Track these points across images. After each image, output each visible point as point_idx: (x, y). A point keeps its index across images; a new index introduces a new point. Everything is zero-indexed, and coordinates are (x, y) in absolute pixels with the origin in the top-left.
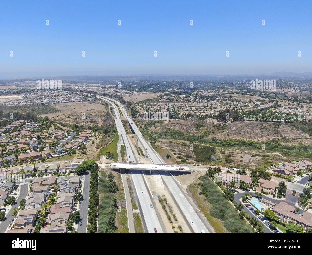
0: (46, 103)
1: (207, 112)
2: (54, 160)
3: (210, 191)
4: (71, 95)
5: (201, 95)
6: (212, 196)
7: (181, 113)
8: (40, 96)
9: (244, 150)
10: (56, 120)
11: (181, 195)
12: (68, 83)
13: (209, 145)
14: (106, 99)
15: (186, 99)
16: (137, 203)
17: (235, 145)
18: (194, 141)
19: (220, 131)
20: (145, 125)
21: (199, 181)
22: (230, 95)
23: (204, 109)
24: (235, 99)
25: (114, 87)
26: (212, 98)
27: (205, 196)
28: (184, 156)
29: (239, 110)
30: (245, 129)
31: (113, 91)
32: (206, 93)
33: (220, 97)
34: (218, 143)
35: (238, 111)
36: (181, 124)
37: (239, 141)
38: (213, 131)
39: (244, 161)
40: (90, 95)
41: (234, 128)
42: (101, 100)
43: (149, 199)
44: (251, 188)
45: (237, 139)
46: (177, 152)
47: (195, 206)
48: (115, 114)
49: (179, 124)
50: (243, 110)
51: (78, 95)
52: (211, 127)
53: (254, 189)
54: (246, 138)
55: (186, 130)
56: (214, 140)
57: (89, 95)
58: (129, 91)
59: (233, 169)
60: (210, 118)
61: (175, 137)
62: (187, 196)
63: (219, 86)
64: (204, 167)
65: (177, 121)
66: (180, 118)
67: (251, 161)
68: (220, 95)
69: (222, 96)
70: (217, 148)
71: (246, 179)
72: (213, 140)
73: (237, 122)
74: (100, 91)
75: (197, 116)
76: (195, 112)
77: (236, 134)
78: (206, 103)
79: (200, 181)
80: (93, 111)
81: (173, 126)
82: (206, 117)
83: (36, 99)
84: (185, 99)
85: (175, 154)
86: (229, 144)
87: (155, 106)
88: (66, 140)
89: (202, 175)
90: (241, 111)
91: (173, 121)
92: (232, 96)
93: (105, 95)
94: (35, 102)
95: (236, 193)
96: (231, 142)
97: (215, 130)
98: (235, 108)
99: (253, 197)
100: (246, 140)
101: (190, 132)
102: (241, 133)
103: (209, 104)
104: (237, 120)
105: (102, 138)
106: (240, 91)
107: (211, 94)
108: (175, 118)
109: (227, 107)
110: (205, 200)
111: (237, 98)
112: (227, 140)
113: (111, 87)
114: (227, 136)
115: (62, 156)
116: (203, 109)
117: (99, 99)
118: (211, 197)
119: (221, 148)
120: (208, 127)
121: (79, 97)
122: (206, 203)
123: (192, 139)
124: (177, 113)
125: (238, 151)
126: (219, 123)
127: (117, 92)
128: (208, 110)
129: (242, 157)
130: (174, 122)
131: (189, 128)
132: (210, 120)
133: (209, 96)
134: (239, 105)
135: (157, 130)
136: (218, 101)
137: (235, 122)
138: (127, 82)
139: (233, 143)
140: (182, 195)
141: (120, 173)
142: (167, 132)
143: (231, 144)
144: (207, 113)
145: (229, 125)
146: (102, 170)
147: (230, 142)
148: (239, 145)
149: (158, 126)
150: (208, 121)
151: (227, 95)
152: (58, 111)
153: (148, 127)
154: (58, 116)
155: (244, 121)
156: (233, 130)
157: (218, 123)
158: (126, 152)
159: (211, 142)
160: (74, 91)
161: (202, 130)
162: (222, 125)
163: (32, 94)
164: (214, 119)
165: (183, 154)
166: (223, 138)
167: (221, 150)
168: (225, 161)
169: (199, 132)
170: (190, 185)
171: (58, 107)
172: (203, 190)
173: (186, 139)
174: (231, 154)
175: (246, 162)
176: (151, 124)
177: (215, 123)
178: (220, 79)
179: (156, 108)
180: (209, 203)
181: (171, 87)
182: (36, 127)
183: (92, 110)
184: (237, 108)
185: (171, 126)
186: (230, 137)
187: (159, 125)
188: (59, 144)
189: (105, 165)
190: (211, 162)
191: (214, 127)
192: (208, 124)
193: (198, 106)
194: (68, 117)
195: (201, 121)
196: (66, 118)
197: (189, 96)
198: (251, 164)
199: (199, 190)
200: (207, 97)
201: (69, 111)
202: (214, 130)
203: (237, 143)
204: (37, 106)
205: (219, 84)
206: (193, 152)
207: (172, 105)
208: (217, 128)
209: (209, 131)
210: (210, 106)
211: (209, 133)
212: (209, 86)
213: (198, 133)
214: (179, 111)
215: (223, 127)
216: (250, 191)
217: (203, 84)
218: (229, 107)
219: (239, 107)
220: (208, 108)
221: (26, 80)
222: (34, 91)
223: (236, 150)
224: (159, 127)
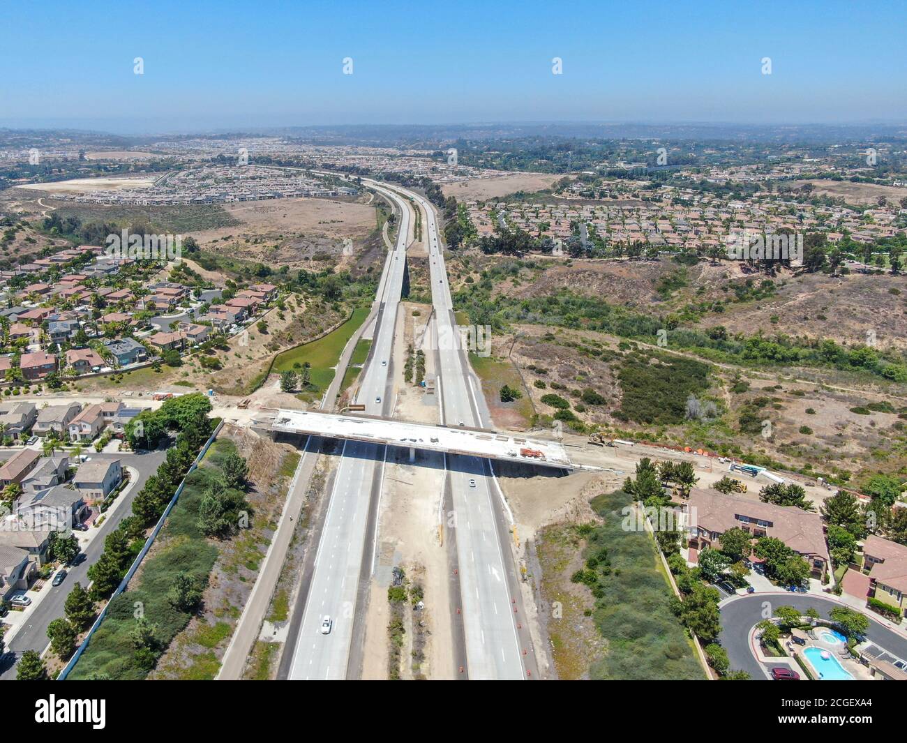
0: (209, 199)
1: (709, 238)
2: (94, 385)
3: (617, 574)
4: (293, 178)
5: (703, 183)
6: (622, 599)
7: (614, 239)
8: (203, 179)
9: (830, 380)
10: (217, 249)
11: (495, 572)
12: (301, 143)
13: (695, 353)
14: (389, 191)
15: (649, 194)
16: (295, 593)
17: (795, 358)
18: (640, 338)
19: (744, 305)
20: (485, 275)
21: (589, 517)
22: (808, 182)
23: (700, 228)
24: (825, 196)
25: (429, 156)
26: (739, 192)
27: (594, 593)
28: (575, 394)
29: (830, 235)
30: (843, 303)
31: (420, 167)
32: (718, 176)
33: (770, 190)
34: (730, 347)
35: (825, 237)
36: (608, 276)
37: (815, 346)
38: (718, 303)
39: (818, 428)
40: (346, 177)
41: (801, 296)
42: (373, 191)
43: (356, 575)
44: (816, 575)
45: (806, 338)
46: (554, 376)
47: (535, 635)
48: (397, 236)
49: (600, 276)
50: (845, 233)
51: (314, 177)
52: (713, 290)
53: (832, 583)
54: (842, 335)
55: (621, 298)
56: (718, 336)
57: (342, 176)
58: (470, 168)
59: (755, 473)
60: (714, 257)
61: (576, 319)
62: (520, 578)
63: (774, 157)
64: (631, 453)
65: (596, 265)
66: (608, 255)
67: (848, 431)
68: (769, 184)
69: (775, 187)
70: (721, 366)
71: (801, 534)
72: (714, 337)
73: (818, 276)
74: (382, 167)
75: (671, 249)
76: (666, 235)
77: (806, 318)
78: (714, 207)
79: (593, 516)
80: (336, 224)
81: (580, 280)
82: (700, 254)
83: (188, 188)
84: (643, 192)
85: (540, 385)
86: (770, 354)
87: (535, 215)
88: (184, 314)
89: (610, 490)
90: (838, 236)
91: (581, 263)
92: (815, 187)
93: (390, 177)
94: (178, 196)
95: (742, 592)
96: (778, 350)
97: (728, 301)
98: (817, 225)
99: (819, 625)
100: (844, 343)
101: (634, 305)
102: (825, 314)
103: (724, 209)
104: (817, 269)
105: (306, 312)
106: (848, 171)
107: (736, 179)
108: (591, 255)
109: (789, 221)
110: (587, 613)
111: (830, 194)
112: (768, 340)
113: (419, 156)
114: (769, 325)
115: (126, 371)
116: (697, 225)
117: (368, 190)
118: (614, 603)
119: (735, 368)
120: (702, 288)
121: (315, 185)
122: (586, 627)
123: (635, 329)
124: (600, 240)
125: (802, 385)
126: (746, 275)
127: (433, 169)
128: (714, 229)
129: (810, 411)
130: (584, 269)
131: (634, 291)
132: (715, 265)
133: (728, 186)
134: (836, 216)
135: (518, 293)
136: (759, 202)
137: (808, 275)
138: (477, 143)
139: (789, 354)
140: (497, 573)
141: (300, 447)
142: (550, 302)
143: (778, 356)
144: (707, 242)
145: (784, 284)
146: (228, 435)
147: (775, 348)
148: (811, 360)
149: (527, 280)
150: (706, 269)
151: (797, 184)
152: (236, 223)
153: (492, 280)
154: (226, 239)
155: (845, 271)
156: (797, 303)
157: (742, 275)
158: (367, 367)
159: (702, 345)
160: (303, 166)
161: (679, 300)
162: (757, 284)
163: (182, 174)
164: (731, 263)
165: (573, 387)
166: (753, 332)
167: (733, 378)
168: (737, 422)
169: (668, 307)
170: (549, 528)
171: (237, 212)
172: (592, 564)
173: (614, 328)
174: (770, 396)
175: (823, 438)
176: (503, 272)
177: (733, 277)
178: (781, 136)
179: (537, 221)
180: (602, 631)
181: (606, 158)
182: (113, 270)
183: (333, 222)
184: (825, 228)
185: (572, 281)
186: (782, 328)
187: (530, 274)
188: (152, 327)
189: (256, 413)
190: (681, 423)
191: (725, 290)
192: (704, 280)
193: (681, 217)
194: (256, 242)
195: (684, 266)
196: (249, 244)
197: (658, 185)
198: (845, 449)
199: (576, 560)
200: (720, 191)
201: (266, 223)
202: (722, 301)
203: (805, 351)
204: (181, 207)
205: (777, 148)
206: (618, 382)
207: (592, 212)
208: (737, 295)
209: (702, 305)
210: (724, 216)
211: (703, 310)
212: (742, 156)
213: (662, 308)
214: (609, 231)
215: (759, 291)
216: (809, 593)
217: (720, 149)
218: (794, 224)
219: (834, 225)
220: (716, 223)
221: (189, 137)
222: (192, 166)
223: (793, 381)
224: (529, 281)
